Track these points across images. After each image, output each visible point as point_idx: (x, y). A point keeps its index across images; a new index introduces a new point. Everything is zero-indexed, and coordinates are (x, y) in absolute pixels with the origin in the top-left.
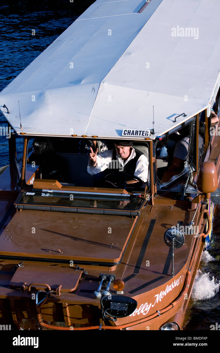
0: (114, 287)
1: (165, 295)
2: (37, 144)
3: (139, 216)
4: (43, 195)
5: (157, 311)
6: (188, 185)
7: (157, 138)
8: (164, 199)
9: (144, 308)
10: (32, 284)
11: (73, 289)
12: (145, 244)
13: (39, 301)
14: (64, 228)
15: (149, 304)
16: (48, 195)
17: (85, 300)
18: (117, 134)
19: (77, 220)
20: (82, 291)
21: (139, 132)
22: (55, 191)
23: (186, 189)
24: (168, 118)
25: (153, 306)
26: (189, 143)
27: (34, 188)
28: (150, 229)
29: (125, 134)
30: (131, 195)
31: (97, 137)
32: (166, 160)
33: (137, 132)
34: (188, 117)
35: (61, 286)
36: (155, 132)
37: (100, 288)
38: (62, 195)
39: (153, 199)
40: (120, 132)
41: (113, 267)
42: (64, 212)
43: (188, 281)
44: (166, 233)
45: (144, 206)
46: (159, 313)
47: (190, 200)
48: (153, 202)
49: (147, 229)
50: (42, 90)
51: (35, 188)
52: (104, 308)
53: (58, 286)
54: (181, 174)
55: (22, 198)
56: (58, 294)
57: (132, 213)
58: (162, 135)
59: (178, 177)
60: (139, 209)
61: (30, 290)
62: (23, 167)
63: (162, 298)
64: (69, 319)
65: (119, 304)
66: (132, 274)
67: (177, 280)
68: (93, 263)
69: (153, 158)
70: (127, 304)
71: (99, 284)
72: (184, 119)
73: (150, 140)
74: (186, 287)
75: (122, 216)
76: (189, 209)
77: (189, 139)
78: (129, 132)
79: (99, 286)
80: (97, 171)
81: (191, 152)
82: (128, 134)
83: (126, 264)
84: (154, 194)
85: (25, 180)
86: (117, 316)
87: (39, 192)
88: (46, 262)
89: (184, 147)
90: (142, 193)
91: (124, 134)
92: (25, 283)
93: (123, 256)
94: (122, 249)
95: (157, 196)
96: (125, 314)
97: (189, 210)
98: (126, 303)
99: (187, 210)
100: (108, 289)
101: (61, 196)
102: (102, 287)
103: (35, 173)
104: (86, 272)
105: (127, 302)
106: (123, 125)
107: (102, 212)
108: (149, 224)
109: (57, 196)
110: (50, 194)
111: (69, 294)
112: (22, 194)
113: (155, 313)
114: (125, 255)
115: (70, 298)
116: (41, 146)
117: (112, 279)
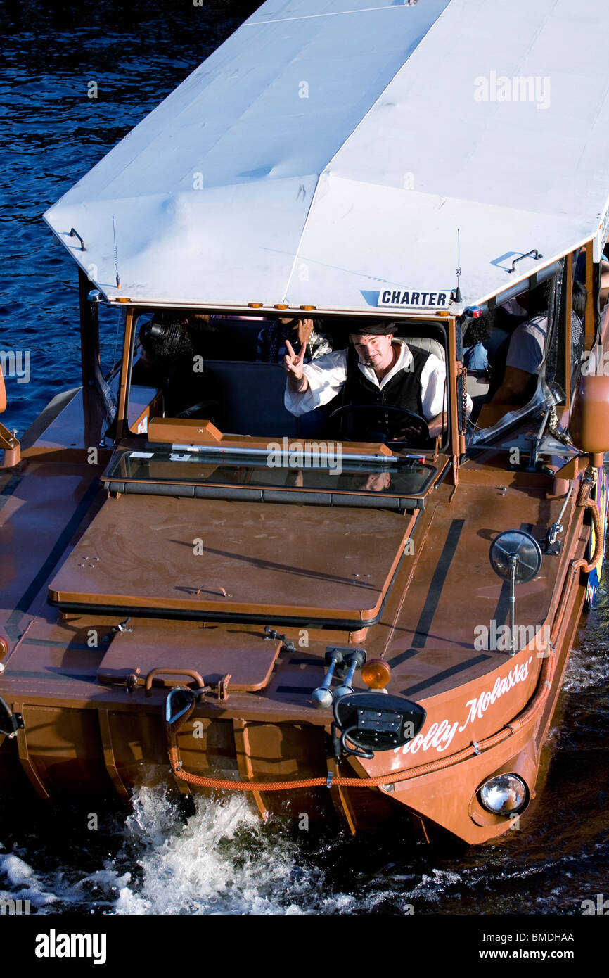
0: (364, 679)
1: (492, 703)
2: (157, 330)
3: (421, 509)
4: (174, 457)
5: (472, 744)
6: (545, 437)
7: (468, 312)
8: (484, 469)
9: (439, 733)
10: (155, 671)
11: (259, 685)
12: (439, 577)
13: (173, 715)
14: (232, 537)
15: (451, 724)
16: (186, 458)
17: (290, 710)
18: (364, 301)
19: (263, 519)
20: (281, 689)
21: (421, 297)
22: (205, 448)
23: (540, 444)
24: (495, 263)
25: (461, 729)
26: (545, 331)
27: (149, 441)
28: (451, 543)
29: (386, 300)
30: (400, 458)
31: (315, 308)
32: (484, 379)
33: (416, 297)
34: (545, 261)
35: (228, 677)
36: (461, 297)
37: (328, 682)
38: (224, 459)
39: (455, 470)
40: (372, 298)
41: (359, 632)
42: (230, 500)
43: (548, 674)
44: (496, 544)
45: (435, 486)
46: (477, 749)
47: (551, 472)
48: (455, 476)
49: (443, 544)
50: (168, 193)
51: (152, 441)
52: (341, 725)
53: (221, 677)
54: (528, 409)
55: (119, 467)
56: (222, 697)
57: (404, 502)
58: (480, 305)
59: (520, 416)
60: (423, 492)
61: (150, 686)
62: (123, 386)
63: (484, 709)
64: (249, 761)
65: (380, 714)
66: (408, 649)
67: (523, 665)
68: (308, 621)
69: (456, 363)
70: (399, 716)
71: (325, 674)
72: (536, 266)
73: (449, 317)
74: (543, 688)
75: (379, 508)
76: (549, 495)
77: (546, 319)
78: (396, 295)
79: (324, 677)
80: (309, 404)
81: (551, 352)
82: (393, 302)
83: (391, 626)
84: (458, 455)
85: (127, 420)
86: (375, 746)
87: (163, 451)
88: (187, 621)
89: (533, 340)
90: (429, 452)
91: (383, 301)
92: (138, 671)
93: (384, 605)
94: (382, 587)
95: (466, 461)
96: (395, 741)
97: (548, 497)
98: (399, 713)
99: (543, 498)
100: (350, 683)
101: (221, 462)
102: (333, 680)
103: (149, 407)
104: (290, 644)
105: (400, 709)
106: (380, 280)
107: (326, 498)
108: (446, 532)
109: (211, 461)
110: (191, 457)
111: (247, 697)
112: (120, 457)
113: (467, 748)
114: (389, 604)
115: (252, 707)
116: (167, 334)
117: (358, 659)
